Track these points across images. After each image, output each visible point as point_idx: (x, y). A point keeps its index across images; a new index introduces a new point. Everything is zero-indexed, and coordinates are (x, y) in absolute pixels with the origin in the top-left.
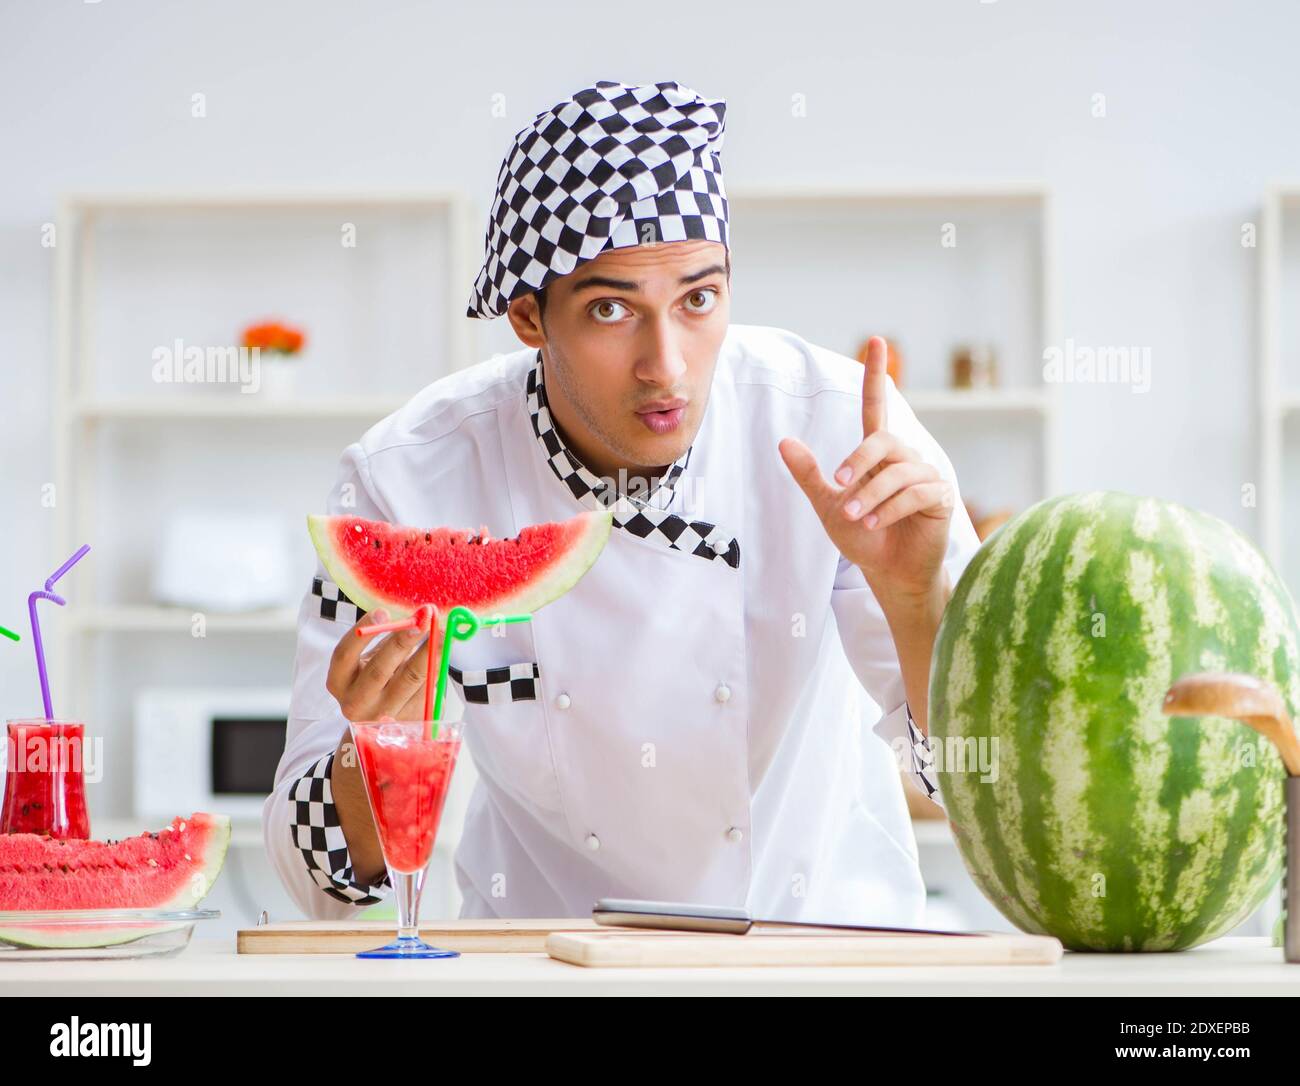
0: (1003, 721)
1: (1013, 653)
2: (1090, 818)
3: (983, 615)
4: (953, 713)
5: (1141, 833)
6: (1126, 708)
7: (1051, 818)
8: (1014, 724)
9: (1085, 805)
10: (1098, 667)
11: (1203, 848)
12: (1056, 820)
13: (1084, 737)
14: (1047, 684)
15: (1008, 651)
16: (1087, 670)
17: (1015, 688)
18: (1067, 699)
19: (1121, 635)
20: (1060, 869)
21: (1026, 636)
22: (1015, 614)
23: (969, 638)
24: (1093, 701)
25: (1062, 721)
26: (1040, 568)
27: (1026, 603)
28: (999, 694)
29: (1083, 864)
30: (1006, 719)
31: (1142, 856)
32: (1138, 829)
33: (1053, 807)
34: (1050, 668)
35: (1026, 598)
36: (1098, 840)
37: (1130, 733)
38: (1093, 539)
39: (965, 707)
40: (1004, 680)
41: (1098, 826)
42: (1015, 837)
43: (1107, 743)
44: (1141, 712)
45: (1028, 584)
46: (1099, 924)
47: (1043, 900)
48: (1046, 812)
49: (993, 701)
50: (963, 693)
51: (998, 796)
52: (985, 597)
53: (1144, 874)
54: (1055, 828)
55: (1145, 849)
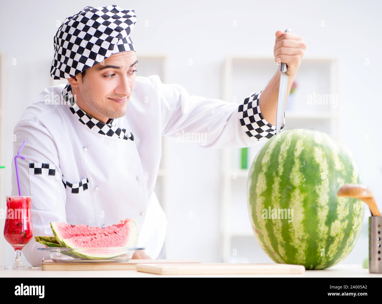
0: (276, 199)
1: (279, 178)
2: (304, 229)
3: (268, 166)
4: (258, 196)
5: (319, 233)
6: (315, 195)
7: (291, 229)
8: (279, 200)
9: (303, 224)
10: (306, 182)
11: (337, 238)
12: (293, 229)
13: (303, 204)
14: (290, 187)
15: (277, 177)
16: (303, 183)
17: (280, 189)
18: (297, 192)
19: (313, 173)
20: (293, 244)
21: (283, 173)
22: (279, 166)
23: (263, 173)
24: (305, 193)
25: (295, 199)
26: (286, 152)
27: (282, 163)
28: (274, 191)
29: (301, 243)
30: (277, 198)
31: (319, 240)
32: (319, 232)
33: (292, 225)
34: (291, 182)
35: (282, 161)
36: (306, 235)
37: (317, 203)
38: (302, 144)
39: (262, 194)
40: (276, 186)
41: (306, 231)
42: (279, 234)
43: (309, 206)
44: (320, 196)
45: (283, 157)
46: (304, 261)
47: (286, 254)
48: (290, 227)
49: (272, 192)
50: (262, 190)
51: (274, 222)
52: (268, 161)
53: (319, 246)
54: (293, 232)
55: (320, 238)
